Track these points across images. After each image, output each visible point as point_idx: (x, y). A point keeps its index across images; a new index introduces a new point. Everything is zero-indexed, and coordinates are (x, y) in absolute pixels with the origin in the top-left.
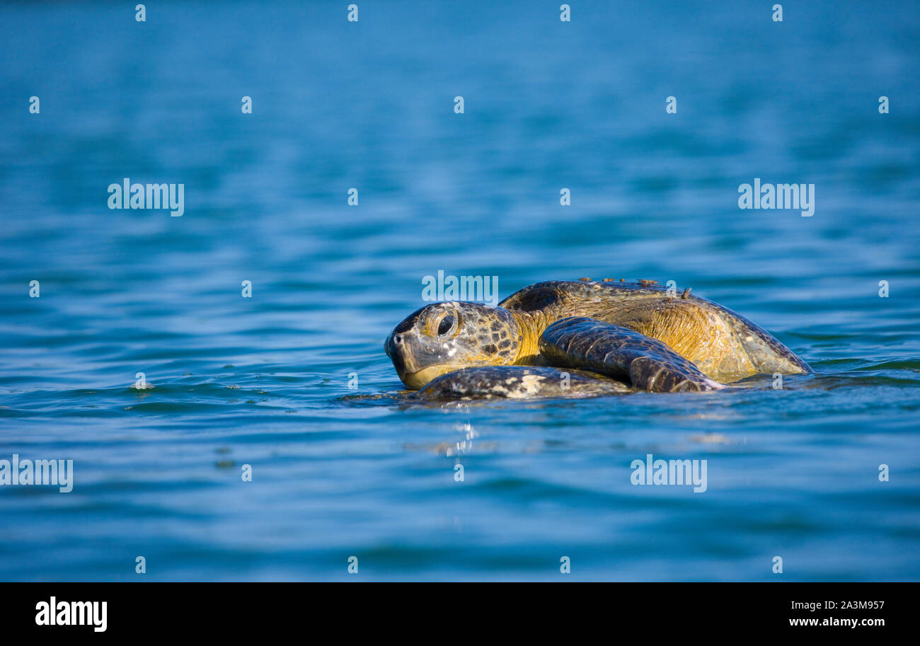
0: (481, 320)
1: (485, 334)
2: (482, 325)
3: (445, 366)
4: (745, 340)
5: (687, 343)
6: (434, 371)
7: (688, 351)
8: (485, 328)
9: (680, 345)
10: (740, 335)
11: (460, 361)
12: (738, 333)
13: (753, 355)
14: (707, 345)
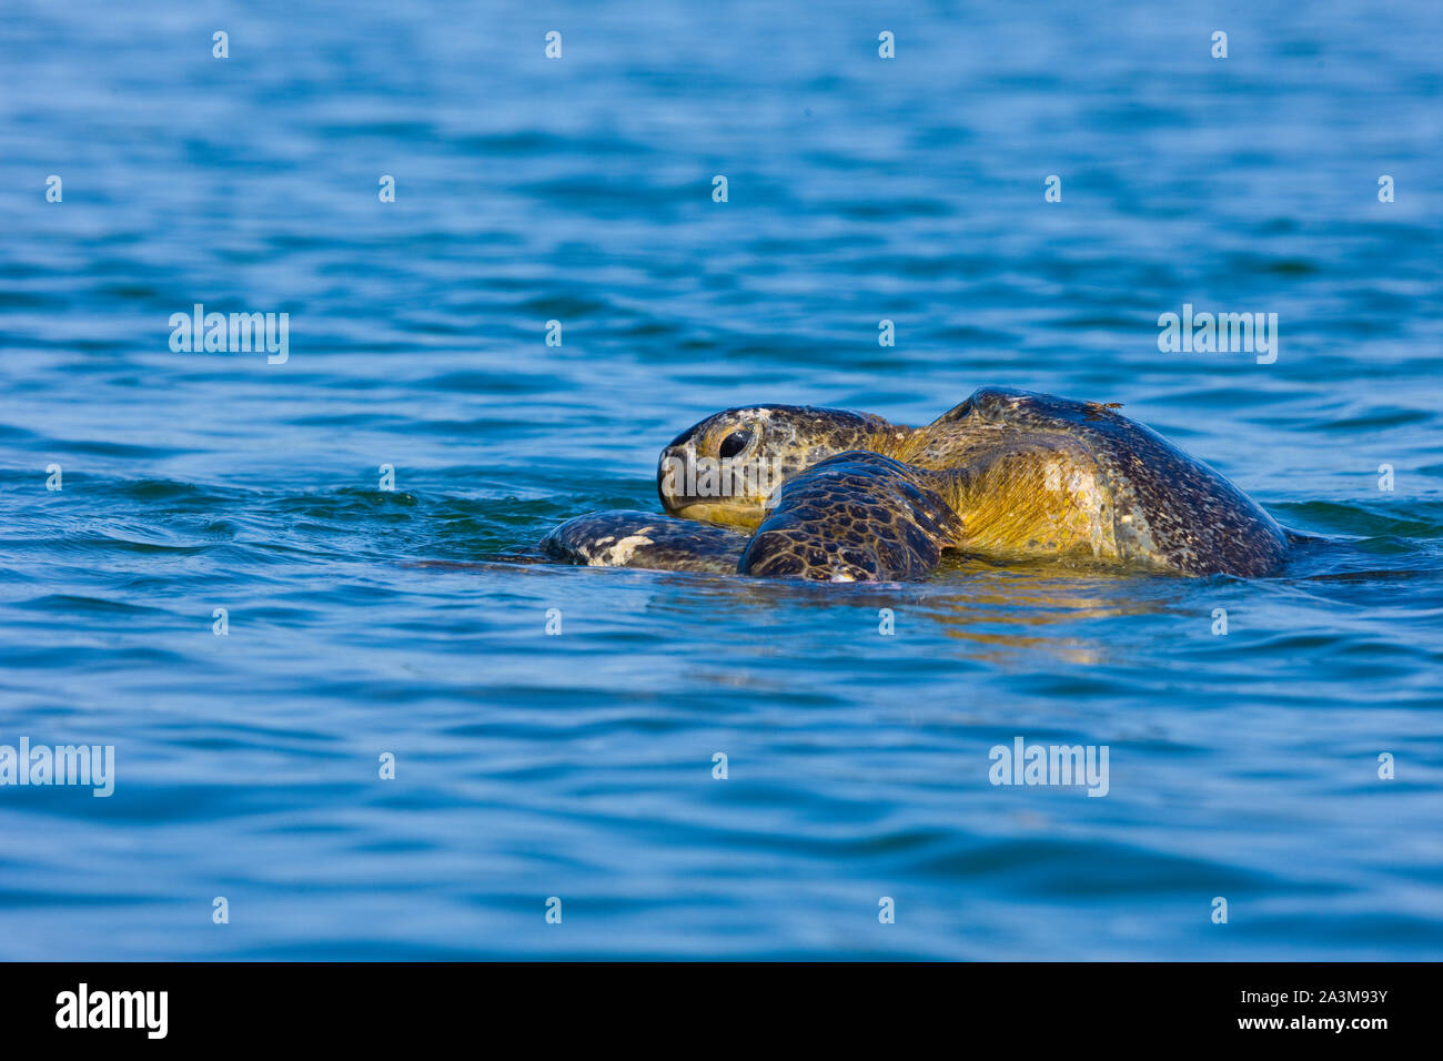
0: (793, 444)
1: (793, 465)
2: (793, 450)
3: (719, 506)
4: (1119, 519)
5: (1023, 513)
6: (702, 511)
7: (1024, 525)
8: (796, 455)
9: (1012, 515)
10: (1117, 510)
11: (742, 502)
12: (1115, 507)
13: (1123, 544)
14: (1055, 520)
